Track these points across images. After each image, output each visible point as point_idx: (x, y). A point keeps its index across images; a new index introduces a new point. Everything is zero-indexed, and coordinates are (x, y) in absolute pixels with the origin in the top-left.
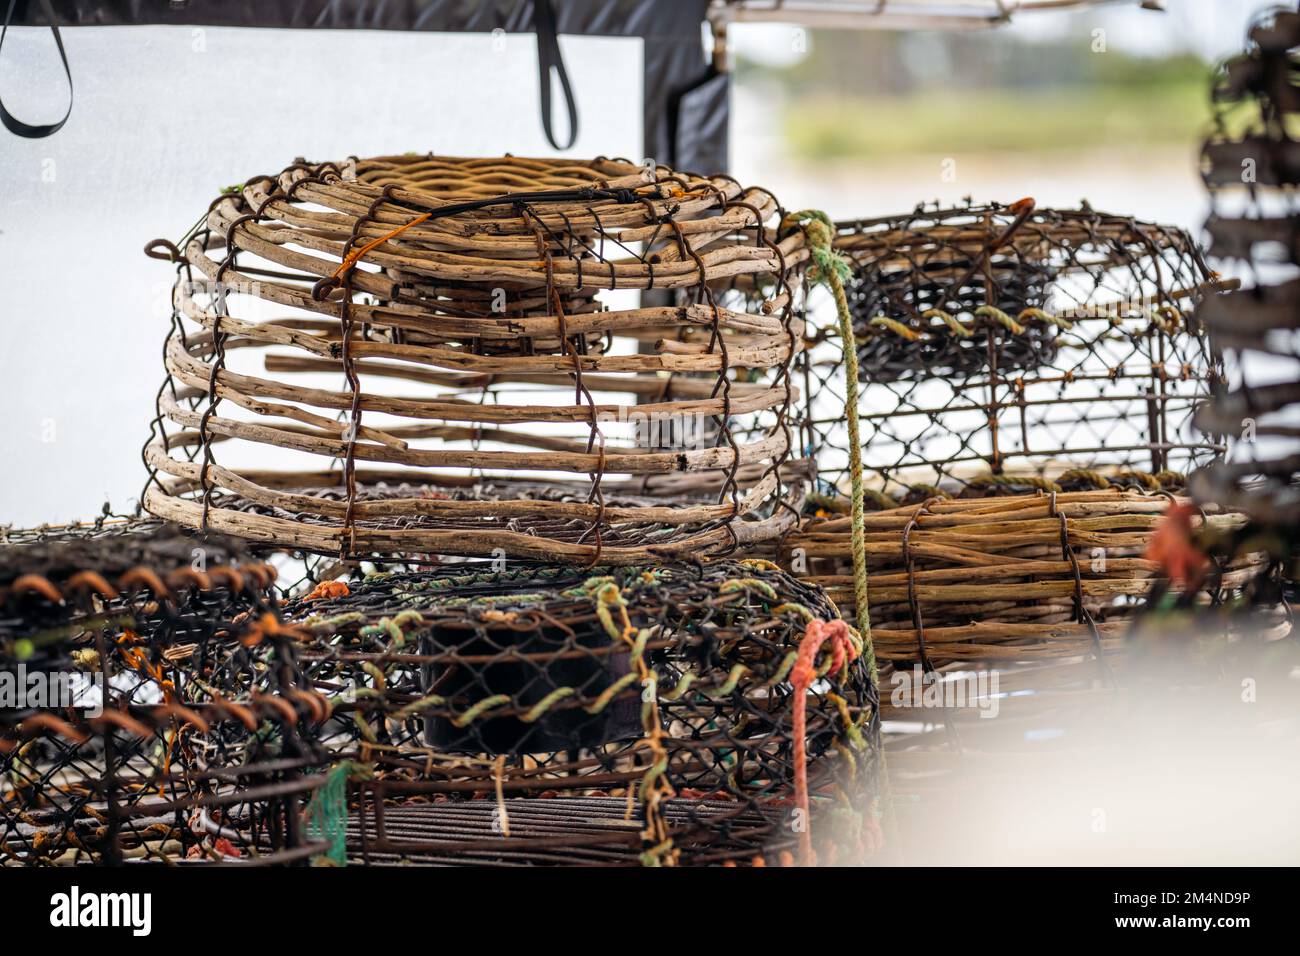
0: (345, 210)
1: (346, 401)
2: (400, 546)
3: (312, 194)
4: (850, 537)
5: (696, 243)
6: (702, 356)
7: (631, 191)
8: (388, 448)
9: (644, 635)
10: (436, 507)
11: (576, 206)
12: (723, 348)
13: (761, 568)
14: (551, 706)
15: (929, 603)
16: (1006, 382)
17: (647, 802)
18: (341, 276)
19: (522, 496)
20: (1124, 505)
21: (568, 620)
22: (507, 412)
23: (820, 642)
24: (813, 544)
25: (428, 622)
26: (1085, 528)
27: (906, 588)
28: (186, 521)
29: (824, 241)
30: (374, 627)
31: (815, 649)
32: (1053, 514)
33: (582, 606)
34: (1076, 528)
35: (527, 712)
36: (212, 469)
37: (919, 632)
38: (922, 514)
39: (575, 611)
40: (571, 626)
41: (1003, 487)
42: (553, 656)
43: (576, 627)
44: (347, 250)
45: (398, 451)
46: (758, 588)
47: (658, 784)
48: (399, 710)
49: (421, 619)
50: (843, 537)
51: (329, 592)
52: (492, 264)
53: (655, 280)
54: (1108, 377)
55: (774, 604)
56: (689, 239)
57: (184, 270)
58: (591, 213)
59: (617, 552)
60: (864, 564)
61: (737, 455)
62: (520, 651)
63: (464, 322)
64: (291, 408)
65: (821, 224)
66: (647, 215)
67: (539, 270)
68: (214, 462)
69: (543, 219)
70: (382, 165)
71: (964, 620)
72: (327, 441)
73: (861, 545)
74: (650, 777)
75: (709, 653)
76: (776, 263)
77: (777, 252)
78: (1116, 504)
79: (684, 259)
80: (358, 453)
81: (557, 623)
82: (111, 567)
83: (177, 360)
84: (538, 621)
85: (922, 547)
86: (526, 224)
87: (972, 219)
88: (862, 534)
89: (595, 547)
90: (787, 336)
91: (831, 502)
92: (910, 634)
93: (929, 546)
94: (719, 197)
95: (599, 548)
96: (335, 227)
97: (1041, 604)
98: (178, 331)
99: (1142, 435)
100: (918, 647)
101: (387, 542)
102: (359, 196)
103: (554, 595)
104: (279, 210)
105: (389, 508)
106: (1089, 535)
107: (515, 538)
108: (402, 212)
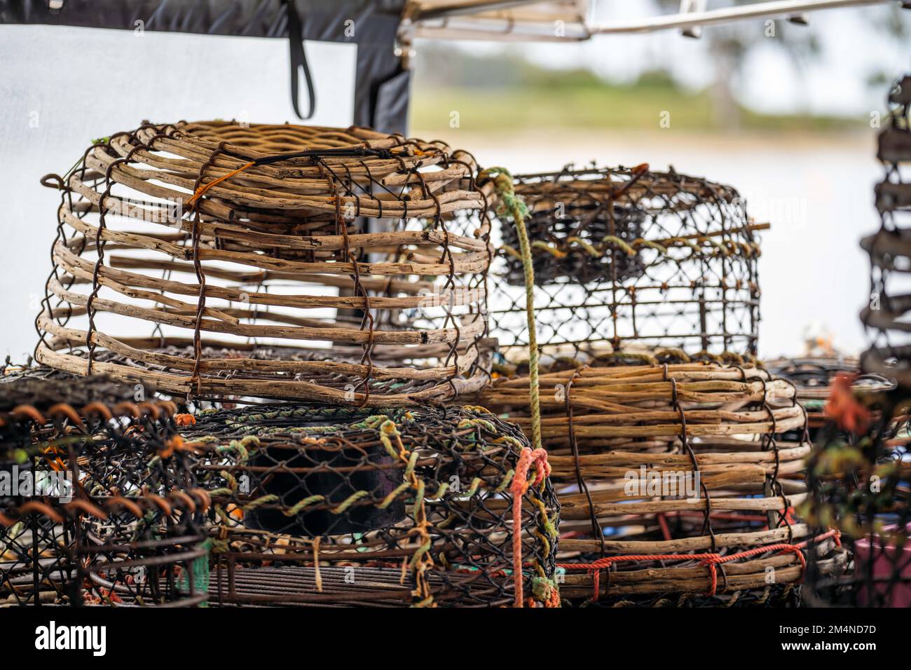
0: (192, 158)
1: (195, 290)
2: (232, 390)
3: (166, 146)
4: (528, 392)
5: (433, 187)
6: (438, 265)
7: (388, 150)
8: (224, 323)
9: (415, 455)
10: (258, 365)
11: (352, 159)
12: (451, 259)
13: (478, 411)
14: (353, 503)
15: (580, 438)
16: (623, 288)
17: (416, 570)
18: (193, 203)
19: (296, 358)
20: (712, 374)
21: (361, 444)
22: (308, 300)
23: (530, 463)
24: (502, 396)
25: (264, 443)
26: (688, 389)
27: (567, 428)
28: (74, 370)
29: (510, 188)
30: (227, 446)
31: (527, 468)
32: (665, 379)
33: (368, 435)
34: (682, 387)
35: (336, 507)
36: (95, 335)
37: (576, 458)
38: (576, 377)
39: (365, 438)
40: (364, 448)
41: (620, 360)
42: (353, 469)
43: (368, 449)
44: (197, 186)
45: (232, 325)
46: (483, 425)
47: (424, 558)
48: (247, 504)
49: (258, 441)
50: (523, 392)
51: (182, 421)
52: (298, 198)
53: (408, 212)
54: (690, 287)
55: (495, 437)
56: (428, 184)
57: (66, 196)
58: (363, 165)
59: (377, 398)
60: (538, 410)
61: (458, 334)
62: (330, 465)
63: (279, 238)
64: (154, 293)
65: (506, 177)
66: (400, 167)
67: (331, 203)
68: (95, 329)
69: (332, 168)
70: (203, 127)
71: (598, 450)
72: (181, 317)
73: (537, 398)
74: (419, 554)
75: (458, 469)
76: (482, 202)
77: (482, 195)
78: (707, 373)
79: (425, 199)
80: (204, 326)
81: (355, 446)
82: (75, 401)
83: (66, 258)
84: (341, 445)
85: (578, 400)
86: (321, 171)
87: (600, 177)
88: (537, 390)
89: (364, 395)
90: (486, 253)
91: (502, 367)
92: (569, 459)
93: (583, 399)
94: (443, 156)
95: (367, 396)
96: (187, 169)
97: (649, 440)
98: (61, 238)
99: (694, 326)
100: (575, 468)
101: (223, 388)
102: (201, 148)
103: (346, 427)
104: (144, 157)
105: (225, 364)
106: (691, 394)
107: (311, 387)
108: (233, 160)
